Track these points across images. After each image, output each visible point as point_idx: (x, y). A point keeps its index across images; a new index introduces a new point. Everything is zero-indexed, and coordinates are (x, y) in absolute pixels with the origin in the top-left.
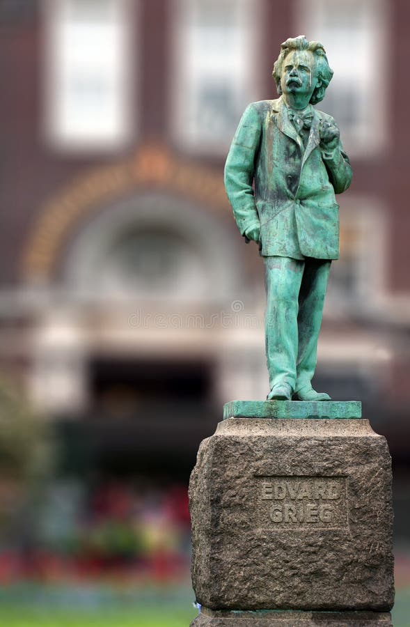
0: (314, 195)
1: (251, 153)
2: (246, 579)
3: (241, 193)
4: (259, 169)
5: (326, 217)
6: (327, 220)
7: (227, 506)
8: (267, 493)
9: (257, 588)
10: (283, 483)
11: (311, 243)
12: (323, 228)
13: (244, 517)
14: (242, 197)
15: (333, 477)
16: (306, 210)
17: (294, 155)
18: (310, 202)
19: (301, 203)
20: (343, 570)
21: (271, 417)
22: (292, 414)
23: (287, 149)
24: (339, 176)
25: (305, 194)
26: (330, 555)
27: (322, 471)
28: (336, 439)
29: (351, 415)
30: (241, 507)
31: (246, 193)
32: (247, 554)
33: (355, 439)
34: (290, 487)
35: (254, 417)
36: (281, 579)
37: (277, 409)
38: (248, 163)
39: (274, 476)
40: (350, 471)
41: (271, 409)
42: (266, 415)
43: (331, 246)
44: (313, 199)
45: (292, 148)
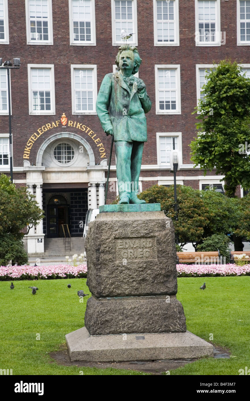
0: (136, 113)
1: (107, 96)
2: (112, 284)
3: (104, 113)
4: (111, 103)
5: (141, 123)
6: (142, 124)
7: (103, 252)
8: (120, 245)
9: (117, 288)
10: (128, 241)
11: (135, 135)
12: (140, 128)
13: (111, 256)
14: (104, 115)
15: (149, 237)
16: (133, 120)
17: (126, 96)
18: (134, 116)
19: (130, 117)
20: (155, 278)
21: (121, 211)
22: (130, 210)
23: (123, 93)
24: (146, 105)
25: (132, 113)
26: (149, 272)
27: (144, 235)
28: (150, 220)
29: (156, 209)
30: (109, 252)
31: (106, 113)
32: (112, 273)
33: (159, 220)
34: (130, 243)
35: (113, 212)
36: (128, 283)
37: (123, 208)
38: (106, 100)
39: (123, 238)
40: (157, 234)
41: (121, 208)
42: (119, 210)
43: (144, 136)
44: (136, 115)
45: (126, 93)
